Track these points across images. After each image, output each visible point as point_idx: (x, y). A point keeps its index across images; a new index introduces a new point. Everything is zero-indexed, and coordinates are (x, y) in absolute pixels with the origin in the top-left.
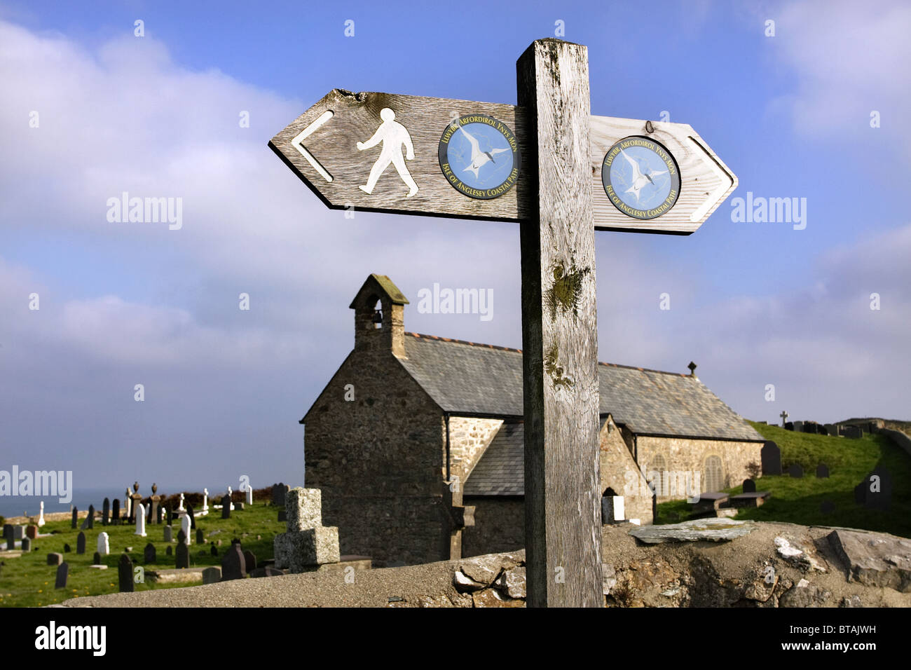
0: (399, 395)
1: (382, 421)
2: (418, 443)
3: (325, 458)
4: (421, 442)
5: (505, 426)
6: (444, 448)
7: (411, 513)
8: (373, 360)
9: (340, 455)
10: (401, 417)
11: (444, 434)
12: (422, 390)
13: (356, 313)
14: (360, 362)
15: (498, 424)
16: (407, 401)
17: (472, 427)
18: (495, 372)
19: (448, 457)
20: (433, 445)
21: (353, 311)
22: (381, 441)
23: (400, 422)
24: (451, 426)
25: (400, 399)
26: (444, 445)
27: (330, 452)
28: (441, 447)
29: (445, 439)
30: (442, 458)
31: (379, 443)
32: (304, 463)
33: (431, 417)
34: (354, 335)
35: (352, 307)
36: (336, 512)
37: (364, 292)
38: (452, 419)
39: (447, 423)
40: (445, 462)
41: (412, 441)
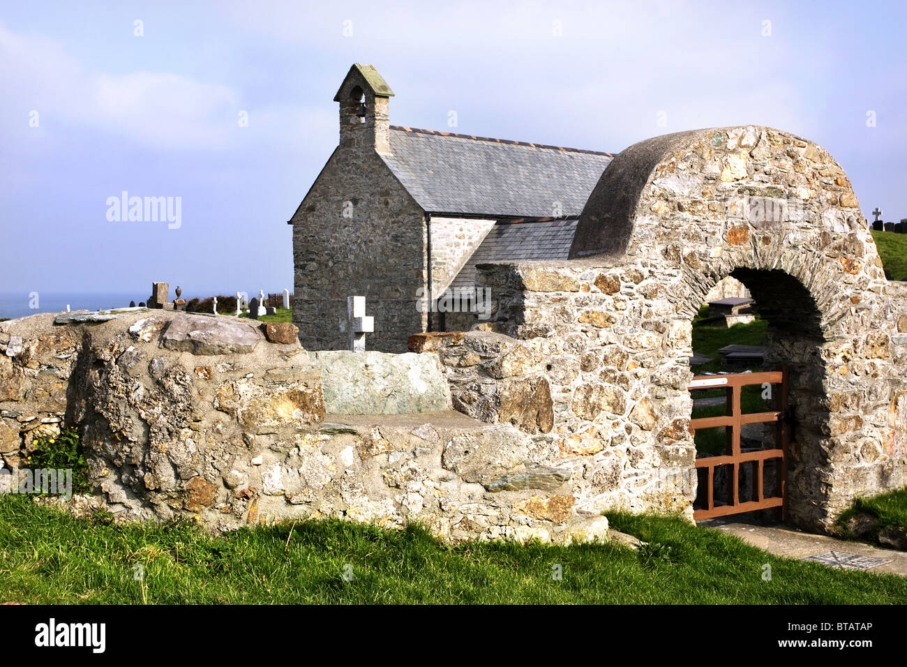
0: (382, 194)
1: (366, 222)
2: (399, 245)
3: (313, 260)
4: (403, 244)
5: (497, 226)
6: (425, 250)
7: (393, 316)
8: (357, 157)
9: (327, 258)
10: (384, 218)
11: (425, 236)
12: (403, 188)
13: (340, 106)
14: (346, 159)
15: (490, 225)
16: (389, 201)
17: (459, 227)
18: (496, 169)
19: (429, 259)
20: (414, 247)
21: (338, 104)
22: (366, 243)
23: (383, 222)
24: (432, 227)
25: (383, 199)
26: (425, 247)
27: (317, 254)
28: (422, 249)
29: (425, 241)
30: (422, 260)
31: (363, 245)
32: (293, 265)
33: (412, 217)
34: (339, 130)
35: (336, 99)
36: (323, 315)
37: (348, 83)
38: (433, 219)
39: (428, 224)
40: (425, 264)
41: (394, 243)
